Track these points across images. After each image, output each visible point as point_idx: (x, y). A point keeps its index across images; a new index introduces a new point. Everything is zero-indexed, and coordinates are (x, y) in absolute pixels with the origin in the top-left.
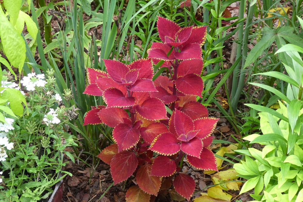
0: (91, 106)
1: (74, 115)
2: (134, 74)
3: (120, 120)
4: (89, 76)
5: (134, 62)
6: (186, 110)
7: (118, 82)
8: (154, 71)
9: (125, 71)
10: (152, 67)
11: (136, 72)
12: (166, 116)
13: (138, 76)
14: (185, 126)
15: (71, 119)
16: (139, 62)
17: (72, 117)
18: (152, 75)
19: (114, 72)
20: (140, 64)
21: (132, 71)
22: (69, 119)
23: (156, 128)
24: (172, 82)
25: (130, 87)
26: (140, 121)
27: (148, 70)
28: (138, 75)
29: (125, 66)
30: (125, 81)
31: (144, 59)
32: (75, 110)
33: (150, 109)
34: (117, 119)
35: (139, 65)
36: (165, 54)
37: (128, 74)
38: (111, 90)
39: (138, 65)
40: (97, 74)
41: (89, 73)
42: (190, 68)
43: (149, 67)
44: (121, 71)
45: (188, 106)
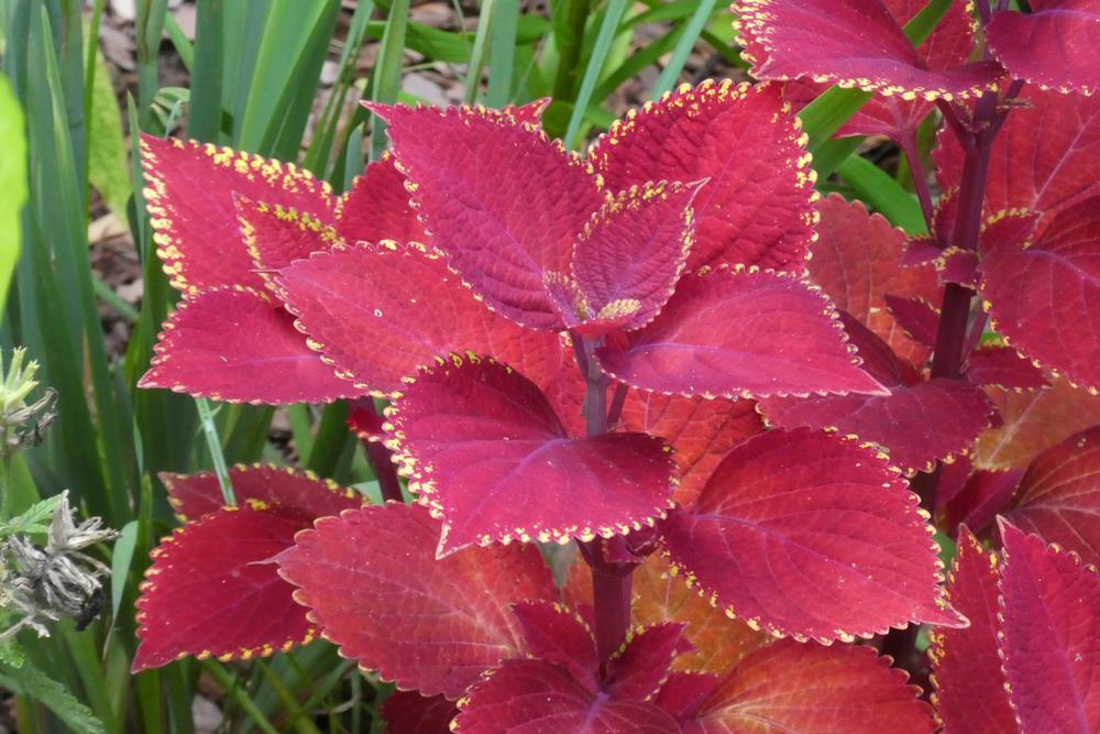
0: (162, 475)
1: (70, 586)
2: (649, 228)
3: (479, 620)
4: (169, 216)
5: (632, 113)
6: (1056, 509)
7: (509, 303)
8: (816, 197)
9: (563, 203)
10: (801, 162)
11: (667, 213)
12: (940, 602)
13: (685, 251)
14: (1089, 674)
15: (39, 619)
16: (680, 113)
17: (54, 607)
18: (805, 232)
19: (469, 212)
20: (685, 134)
21: (635, 204)
22: (28, 621)
23: (813, 686)
24: (940, 263)
25: (618, 345)
26: (674, 629)
27: (764, 191)
28: (688, 242)
29: (563, 159)
30: (568, 297)
31: (724, 91)
32: (76, 542)
33: (782, 536)
34: (455, 613)
35: (678, 145)
36: (894, 28)
37: (597, 230)
38: (448, 383)
39: (670, 144)
40: (239, 201)
41: (161, 188)
42: (1082, 128)
43: (778, 161)
44: (530, 200)
45: (1068, 471)
